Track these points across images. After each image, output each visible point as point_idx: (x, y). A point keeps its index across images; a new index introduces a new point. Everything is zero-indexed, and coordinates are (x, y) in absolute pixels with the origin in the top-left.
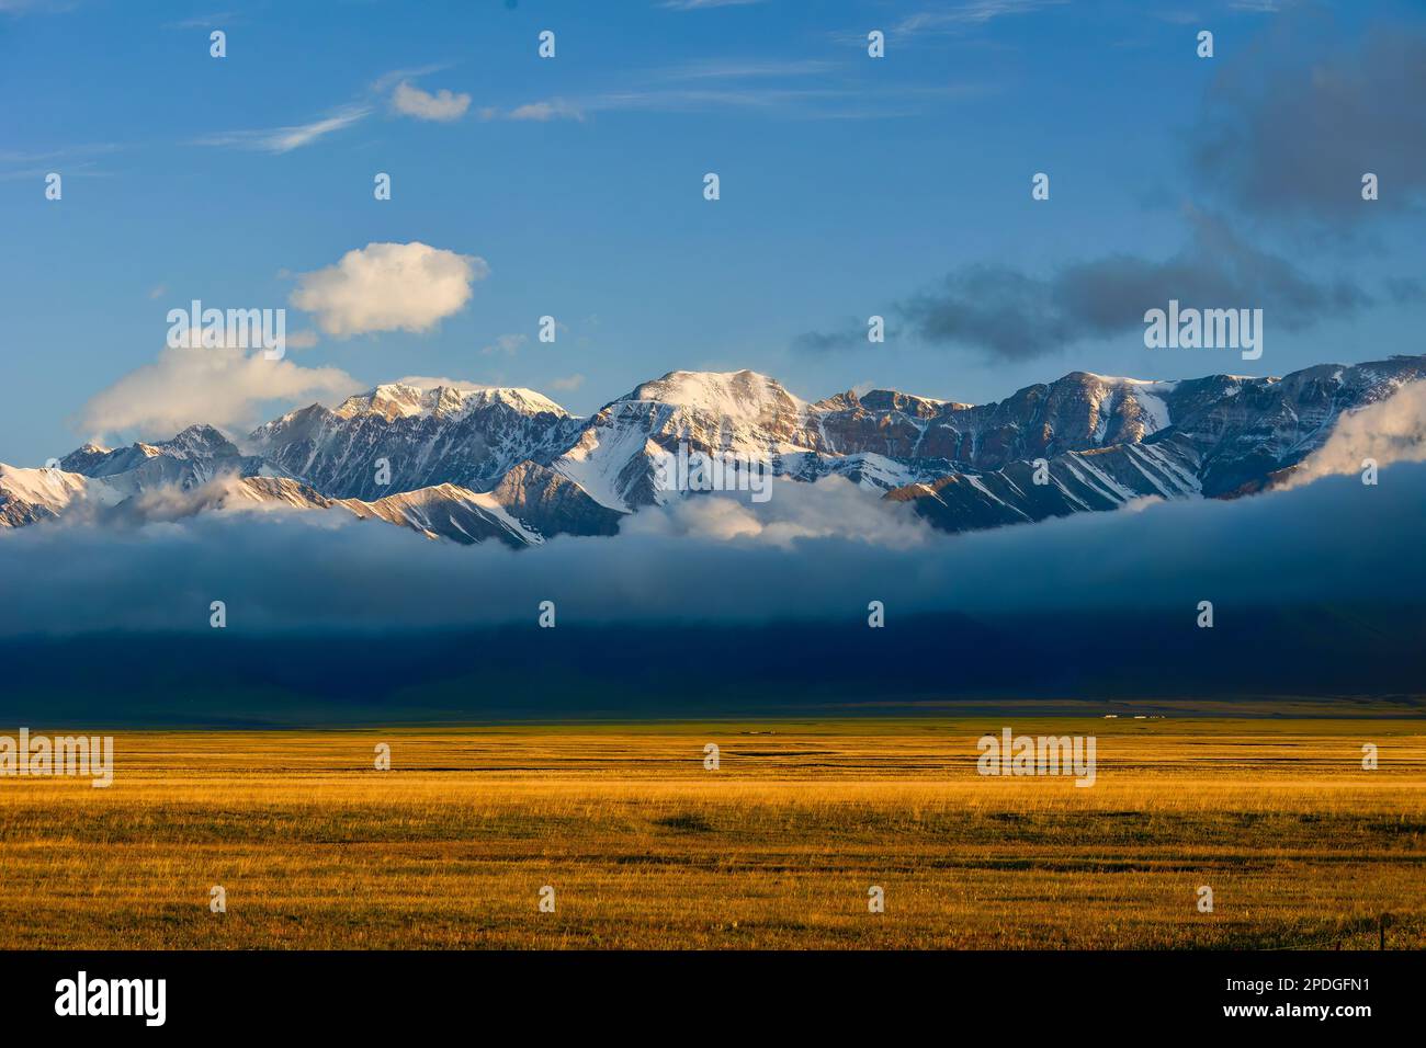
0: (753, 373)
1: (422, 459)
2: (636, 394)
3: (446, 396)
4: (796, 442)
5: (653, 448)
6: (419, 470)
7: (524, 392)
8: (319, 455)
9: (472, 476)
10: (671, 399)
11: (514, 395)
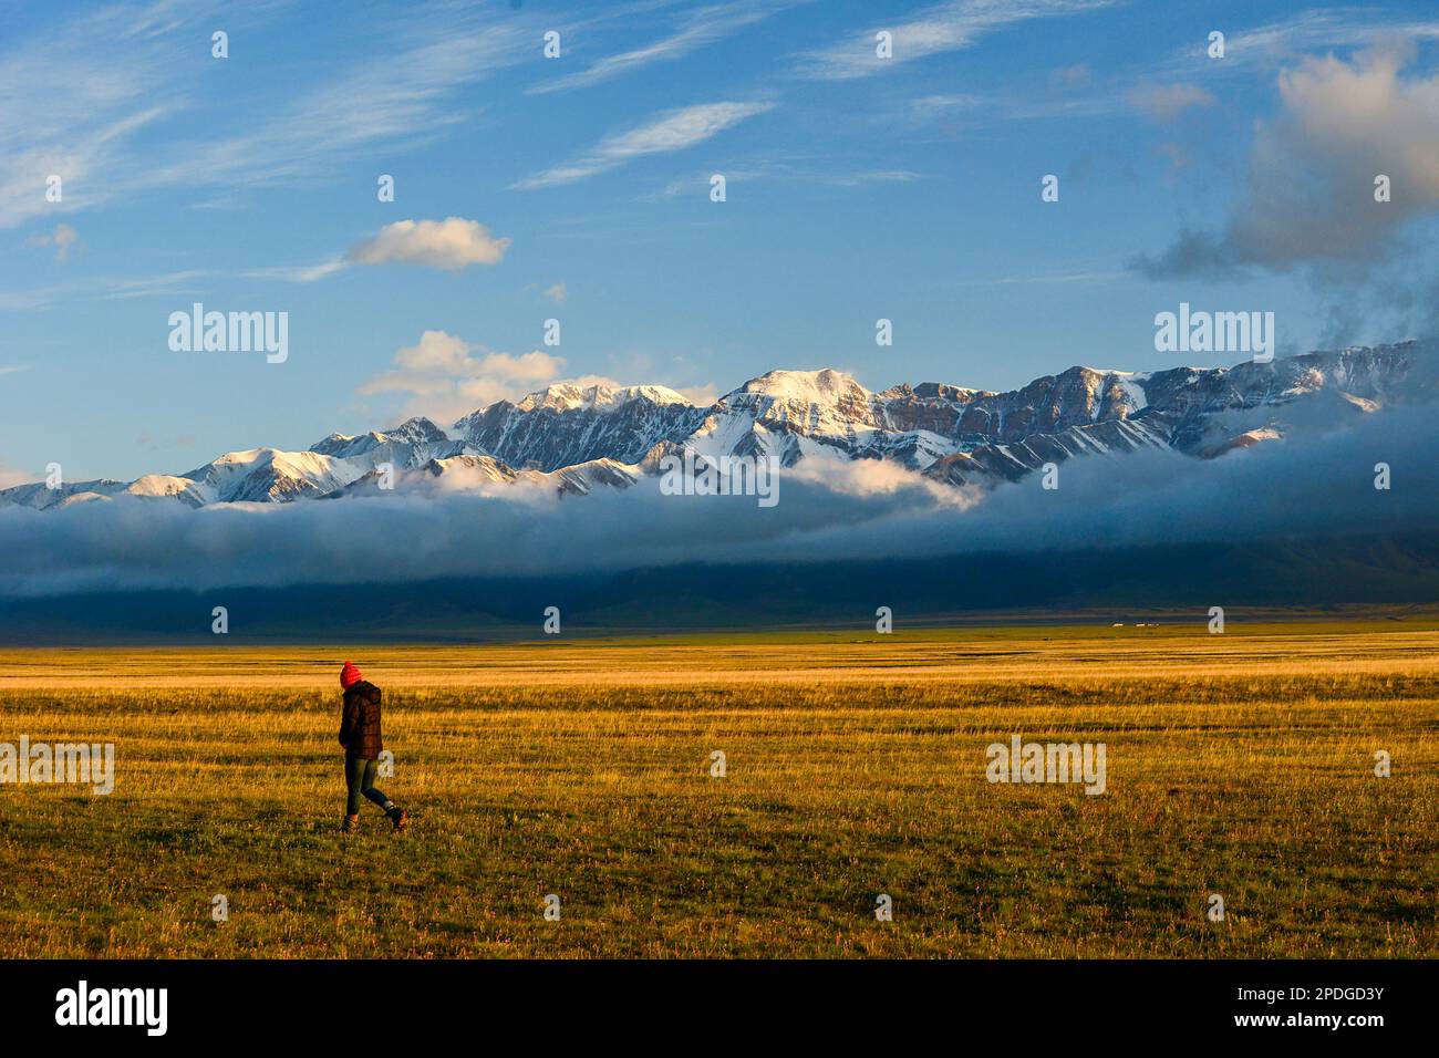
0: (833, 371)
1: (584, 440)
2: (745, 389)
3: (601, 393)
4: (866, 423)
5: (758, 428)
6: (582, 448)
7: (659, 389)
8: (507, 438)
9: (622, 452)
10: (771, 392)
11: (652, 391)
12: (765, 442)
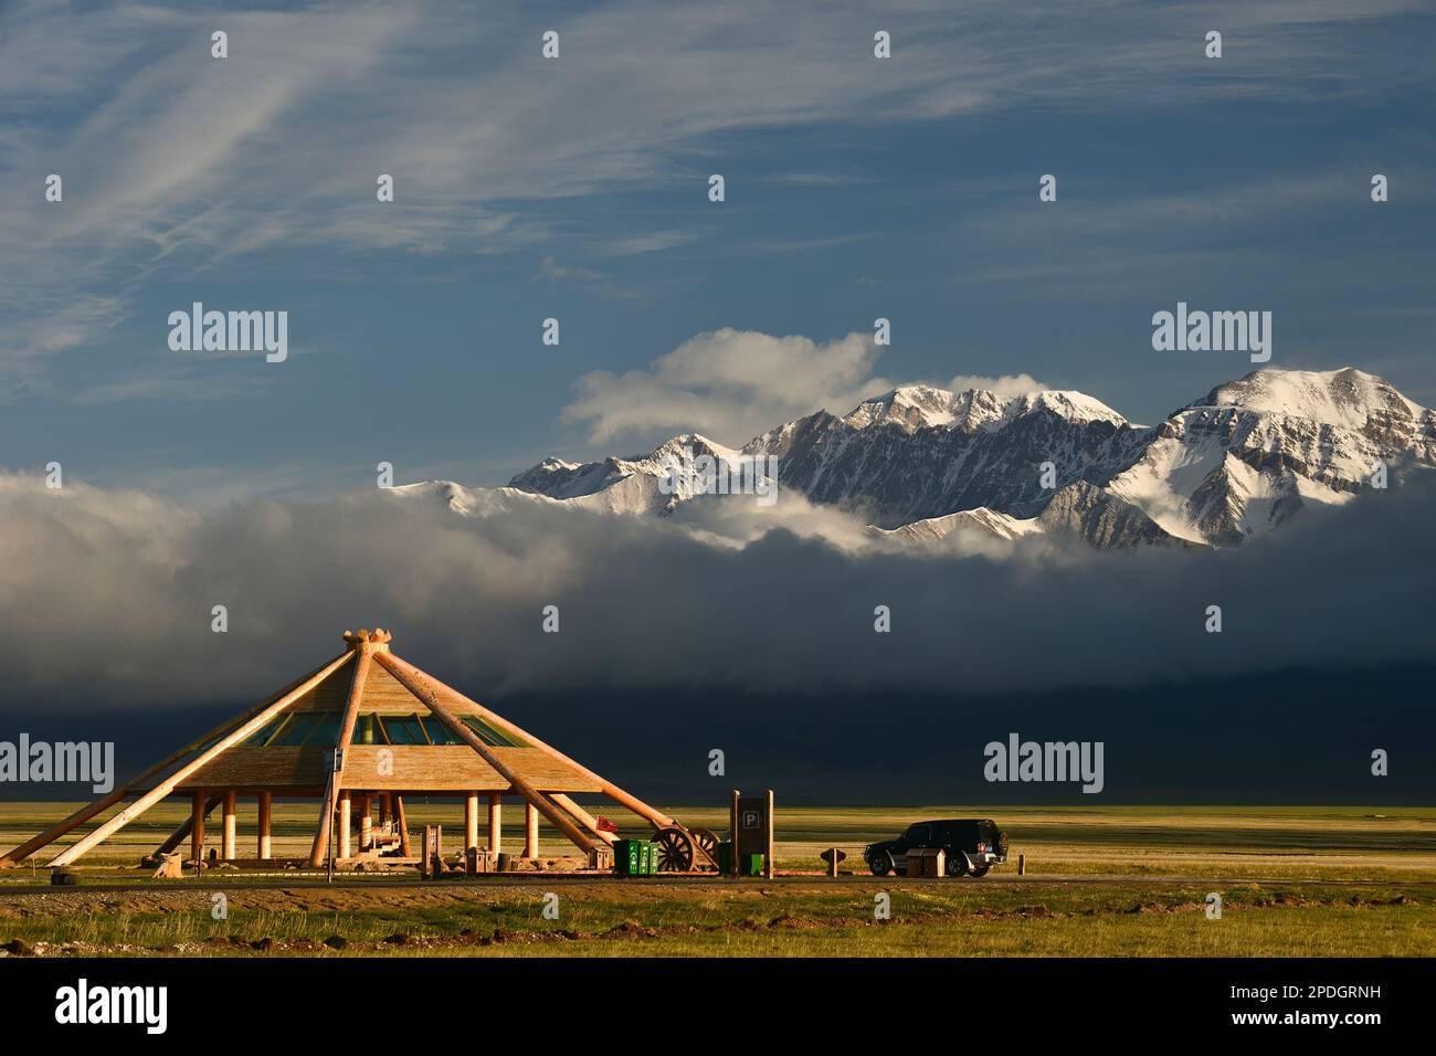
0: (1358, 372)
1: (950, 477)
2: (1212, 399)
3: (979, 401)
5: (1234, 466)
6: (946, 491)
7: (1074, 396)
8: (827, 472)
9: (1011, 498)
10: (1257, 405)
11: (1061, 399)
12: (1243, 486)
